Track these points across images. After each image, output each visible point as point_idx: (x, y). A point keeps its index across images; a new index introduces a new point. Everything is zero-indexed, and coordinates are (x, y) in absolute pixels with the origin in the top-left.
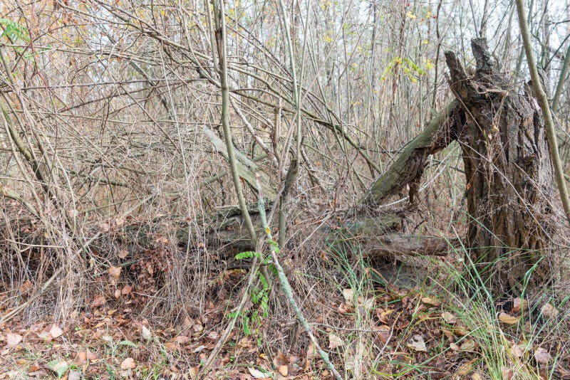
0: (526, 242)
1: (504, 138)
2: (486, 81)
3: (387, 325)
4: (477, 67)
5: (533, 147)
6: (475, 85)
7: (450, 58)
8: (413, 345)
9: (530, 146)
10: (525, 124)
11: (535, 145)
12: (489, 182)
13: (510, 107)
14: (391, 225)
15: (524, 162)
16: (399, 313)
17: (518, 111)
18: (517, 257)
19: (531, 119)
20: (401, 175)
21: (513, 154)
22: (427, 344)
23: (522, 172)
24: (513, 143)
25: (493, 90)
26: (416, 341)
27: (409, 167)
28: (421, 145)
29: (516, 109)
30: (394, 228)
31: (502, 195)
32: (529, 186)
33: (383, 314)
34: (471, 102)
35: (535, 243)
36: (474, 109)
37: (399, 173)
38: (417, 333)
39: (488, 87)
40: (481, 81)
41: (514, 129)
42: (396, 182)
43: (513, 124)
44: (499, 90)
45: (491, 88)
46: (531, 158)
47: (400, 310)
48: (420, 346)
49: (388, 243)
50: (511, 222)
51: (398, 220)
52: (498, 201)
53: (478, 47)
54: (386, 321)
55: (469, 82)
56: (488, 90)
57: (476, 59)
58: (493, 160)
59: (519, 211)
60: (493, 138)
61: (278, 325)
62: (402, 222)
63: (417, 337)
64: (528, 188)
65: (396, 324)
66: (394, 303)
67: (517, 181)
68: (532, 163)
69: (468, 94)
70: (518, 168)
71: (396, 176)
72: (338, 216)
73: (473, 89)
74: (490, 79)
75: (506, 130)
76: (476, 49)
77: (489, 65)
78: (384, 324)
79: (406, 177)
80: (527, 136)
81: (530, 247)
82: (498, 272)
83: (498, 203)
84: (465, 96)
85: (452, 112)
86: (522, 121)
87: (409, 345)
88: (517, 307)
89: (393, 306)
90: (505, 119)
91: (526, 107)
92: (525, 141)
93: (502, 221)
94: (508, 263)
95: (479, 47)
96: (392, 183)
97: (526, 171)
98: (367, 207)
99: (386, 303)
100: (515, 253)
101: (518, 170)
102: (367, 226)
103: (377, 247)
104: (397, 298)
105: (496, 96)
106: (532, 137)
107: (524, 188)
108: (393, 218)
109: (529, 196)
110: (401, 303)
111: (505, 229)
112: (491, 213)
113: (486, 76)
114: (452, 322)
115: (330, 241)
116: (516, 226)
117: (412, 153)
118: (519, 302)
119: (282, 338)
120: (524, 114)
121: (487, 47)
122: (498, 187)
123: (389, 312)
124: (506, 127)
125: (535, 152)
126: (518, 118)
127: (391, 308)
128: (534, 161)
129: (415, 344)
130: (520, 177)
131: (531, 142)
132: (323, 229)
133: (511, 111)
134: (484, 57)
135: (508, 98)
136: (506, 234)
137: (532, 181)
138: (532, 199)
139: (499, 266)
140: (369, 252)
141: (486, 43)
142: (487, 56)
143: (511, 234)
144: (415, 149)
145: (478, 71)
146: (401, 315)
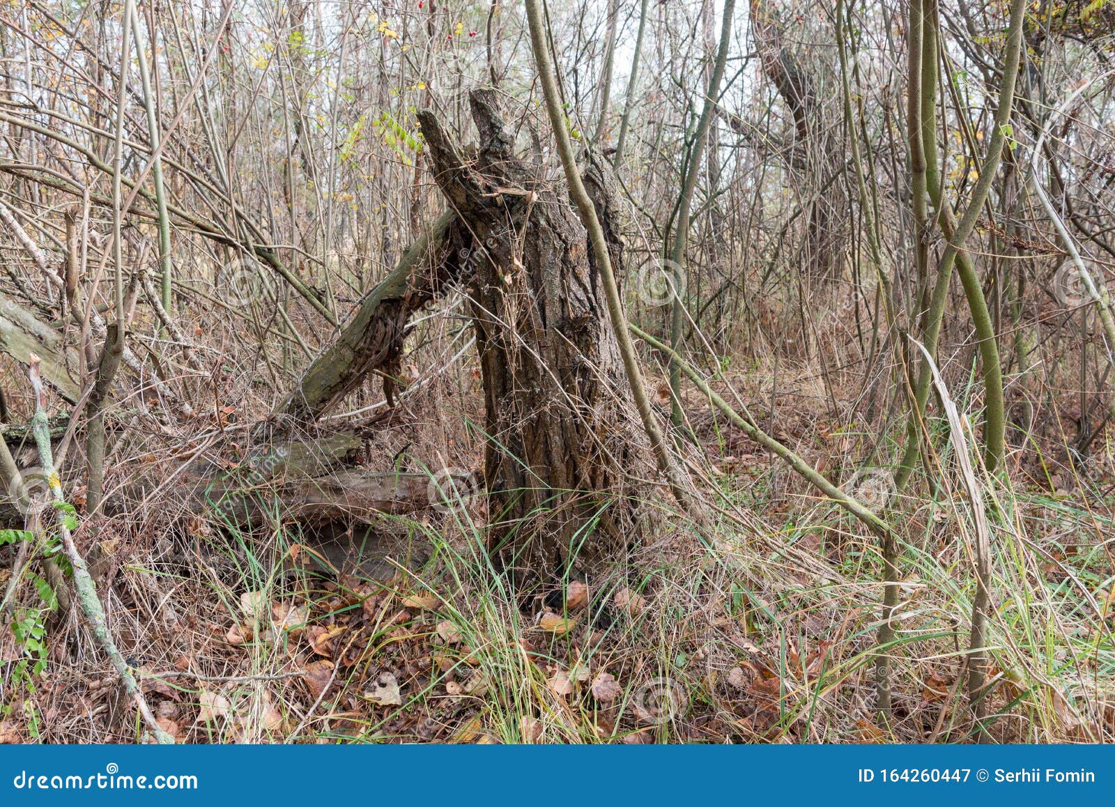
0: (586, 476)
1: (536, 282)
2: (498, 172)
3: (329, 659)
4: (482, 144)
5: (589, 299)
6: (479, 179)
7: (428, 124)
8: (377, 695)
9: (583, 297)
10: (572, 255)
11: (591, 296)
12: (513, 367)
13: (543, 222)
14: (344, 454)
15: (572, 328)
16: (356, 633)
17: (559, 230)
18: (571, 504)
19: (583, 246)
20: (359, 353)
21: (553, 312)
22: (404, 689)
23: (570, 346)
24: (551, 291)
25: (511, 191)
26: (383, 685)
27: (374, 338)
28: (391, 293)
29: (554, 228)
30: (351, 460)
31: (537, 390)
32: (585, 371)
33: (323, 637)
34: (474, 212)
35: (601, 478)
36: (480, 225)
37: (353, 349)
38: (387, 670)
39: (501, 184)
40: (489, 171)
41: (553, 264)
42: (349, 367)
43: (550, 255)
44: (521, 191)
45: (505, 185)
46: (584, 320)
47: (359, 626)
48: (390, 694)
49: (337, 490)
50: (556, 440)
51: (357, 443)
52: (532, 401)
53: (481, 107)
54: (328, 650)
55: (466, 173)
56: (501, 190)
57: (479, 130)
58: (518, 324)
59: (568, 420)
60: (514, 281)
61: (82, 685)
62: (368, 446)
63: (385, 678)
64: (583, 376)
65: (348, 656)
66: (348, 613)
67: (563, 362)
68: (586, 328)
69: (467, 196)
70: (563, 339)
71: (349, 355)
72: (234, 440)
73: (476, 187)
74: (505, 169)
75: (539, 266)
76: (479, 110)
77: (502, 142)
78: (323, 657)
79: (368, 357)
80: (577, 278)
81: (594, 486)
82: (538, 537)
83: (534, 405)
84: (461, 199)
85: (447, 231)
86: (566, 251)
87: (368, 696)
88: (574, 600)
89: (346, 619)
90: (536, 245)
91: (573, 224)
92: (574, 287)
93: (542, 439)
94: (556, 517)
95: (483, 107)
96: (341, 368)
97: (577, 344)
98: (292, 419)
99: (331, 613)
100: (567, 497)
101: (564, 342)
102: (295, 459)
103: (316, 500)
104: (354, 602)
105: (515, 202)
106: (586, 281)
107: (575, 376)
108: (347, 441)
109: (586, 389)
110: (361, 611)
111: (548, 454)
112: (520, 424)
113: (496, 163)
114: (455, 639)
115: (215, 496)
116: (566, 447)
117: (377, 308)
118: (574, 590)
119: (90, 713)
120: (570, 238)
121: (498, 108)
122: (531, 375)
123: (336, 631)
124: (538, 261)
125: (593, 309)
126: (558, 244)
127: (341, 624)
128: (590, 326)
129: (380, 692)
130: (568, 355)
131: (585, 289)
132: (200, 469)
133: (544, 231)
134: (493, 126)
135: (538, 206)
136: (551, 463)
137: (589, 364)
138: (590, 395)
139: (541, 525)
140: (300, 511)
141: (494, 99)
142: (498, 124)
143: (557, 463)
144: (382, 301)
145: (484, 153)
146: (359, 635)
